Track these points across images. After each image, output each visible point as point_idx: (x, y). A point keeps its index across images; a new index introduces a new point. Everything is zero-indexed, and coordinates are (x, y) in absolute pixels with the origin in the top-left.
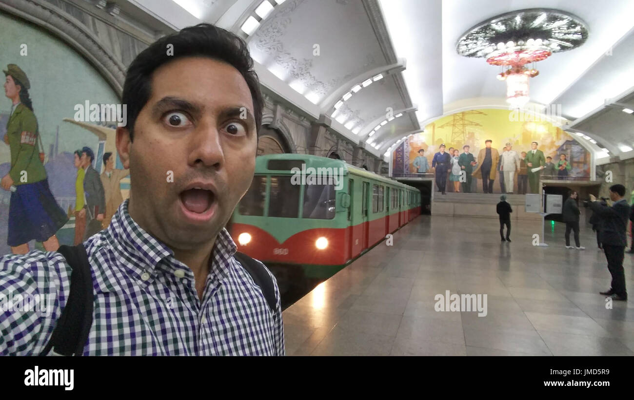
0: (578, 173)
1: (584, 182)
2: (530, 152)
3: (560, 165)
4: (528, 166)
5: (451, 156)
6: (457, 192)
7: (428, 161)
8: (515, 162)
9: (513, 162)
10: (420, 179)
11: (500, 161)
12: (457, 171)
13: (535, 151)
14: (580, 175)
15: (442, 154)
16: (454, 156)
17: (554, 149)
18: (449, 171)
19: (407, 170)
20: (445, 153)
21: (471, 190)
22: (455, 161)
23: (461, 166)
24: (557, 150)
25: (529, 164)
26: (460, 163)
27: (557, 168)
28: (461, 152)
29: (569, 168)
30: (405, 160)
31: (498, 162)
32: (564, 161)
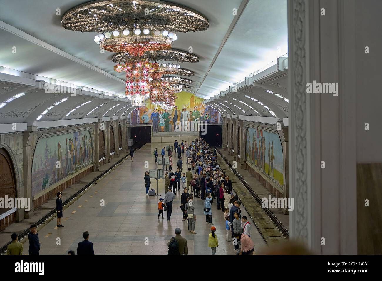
0: (213, 120)
1: (216, 124)
2: (194, 111)
3: (206, 117)
4: (193, 118)
5: (160, 114)
6: (163, 131)
7: (149, 117)
8: (188, 116)
9: (187, 116)
10: (145, 126)
11: (181, 116)
12: (162, 121)
13: (196, 111)
14: (214, 121)
15: (155, 113)
16: (161, 114)
17: (204, 110)
18: (159, 121)
19: (139, 121)
20: (156, 113)
21: (169, 130)
22: (161, 116)
23: (164, 119)
24: (205, 110)
25: (194, 117)
26: (164, 117)
27: (205, 118)
28: (164, 112)
29: (210, 118)
30: (138, 117)
31: (180, 116)
32: (208, 115)
